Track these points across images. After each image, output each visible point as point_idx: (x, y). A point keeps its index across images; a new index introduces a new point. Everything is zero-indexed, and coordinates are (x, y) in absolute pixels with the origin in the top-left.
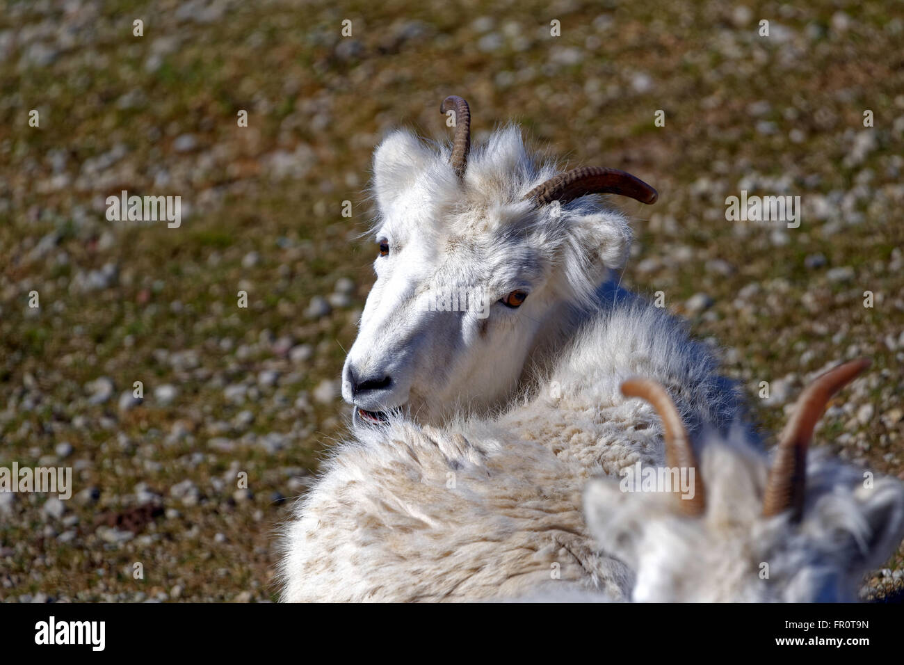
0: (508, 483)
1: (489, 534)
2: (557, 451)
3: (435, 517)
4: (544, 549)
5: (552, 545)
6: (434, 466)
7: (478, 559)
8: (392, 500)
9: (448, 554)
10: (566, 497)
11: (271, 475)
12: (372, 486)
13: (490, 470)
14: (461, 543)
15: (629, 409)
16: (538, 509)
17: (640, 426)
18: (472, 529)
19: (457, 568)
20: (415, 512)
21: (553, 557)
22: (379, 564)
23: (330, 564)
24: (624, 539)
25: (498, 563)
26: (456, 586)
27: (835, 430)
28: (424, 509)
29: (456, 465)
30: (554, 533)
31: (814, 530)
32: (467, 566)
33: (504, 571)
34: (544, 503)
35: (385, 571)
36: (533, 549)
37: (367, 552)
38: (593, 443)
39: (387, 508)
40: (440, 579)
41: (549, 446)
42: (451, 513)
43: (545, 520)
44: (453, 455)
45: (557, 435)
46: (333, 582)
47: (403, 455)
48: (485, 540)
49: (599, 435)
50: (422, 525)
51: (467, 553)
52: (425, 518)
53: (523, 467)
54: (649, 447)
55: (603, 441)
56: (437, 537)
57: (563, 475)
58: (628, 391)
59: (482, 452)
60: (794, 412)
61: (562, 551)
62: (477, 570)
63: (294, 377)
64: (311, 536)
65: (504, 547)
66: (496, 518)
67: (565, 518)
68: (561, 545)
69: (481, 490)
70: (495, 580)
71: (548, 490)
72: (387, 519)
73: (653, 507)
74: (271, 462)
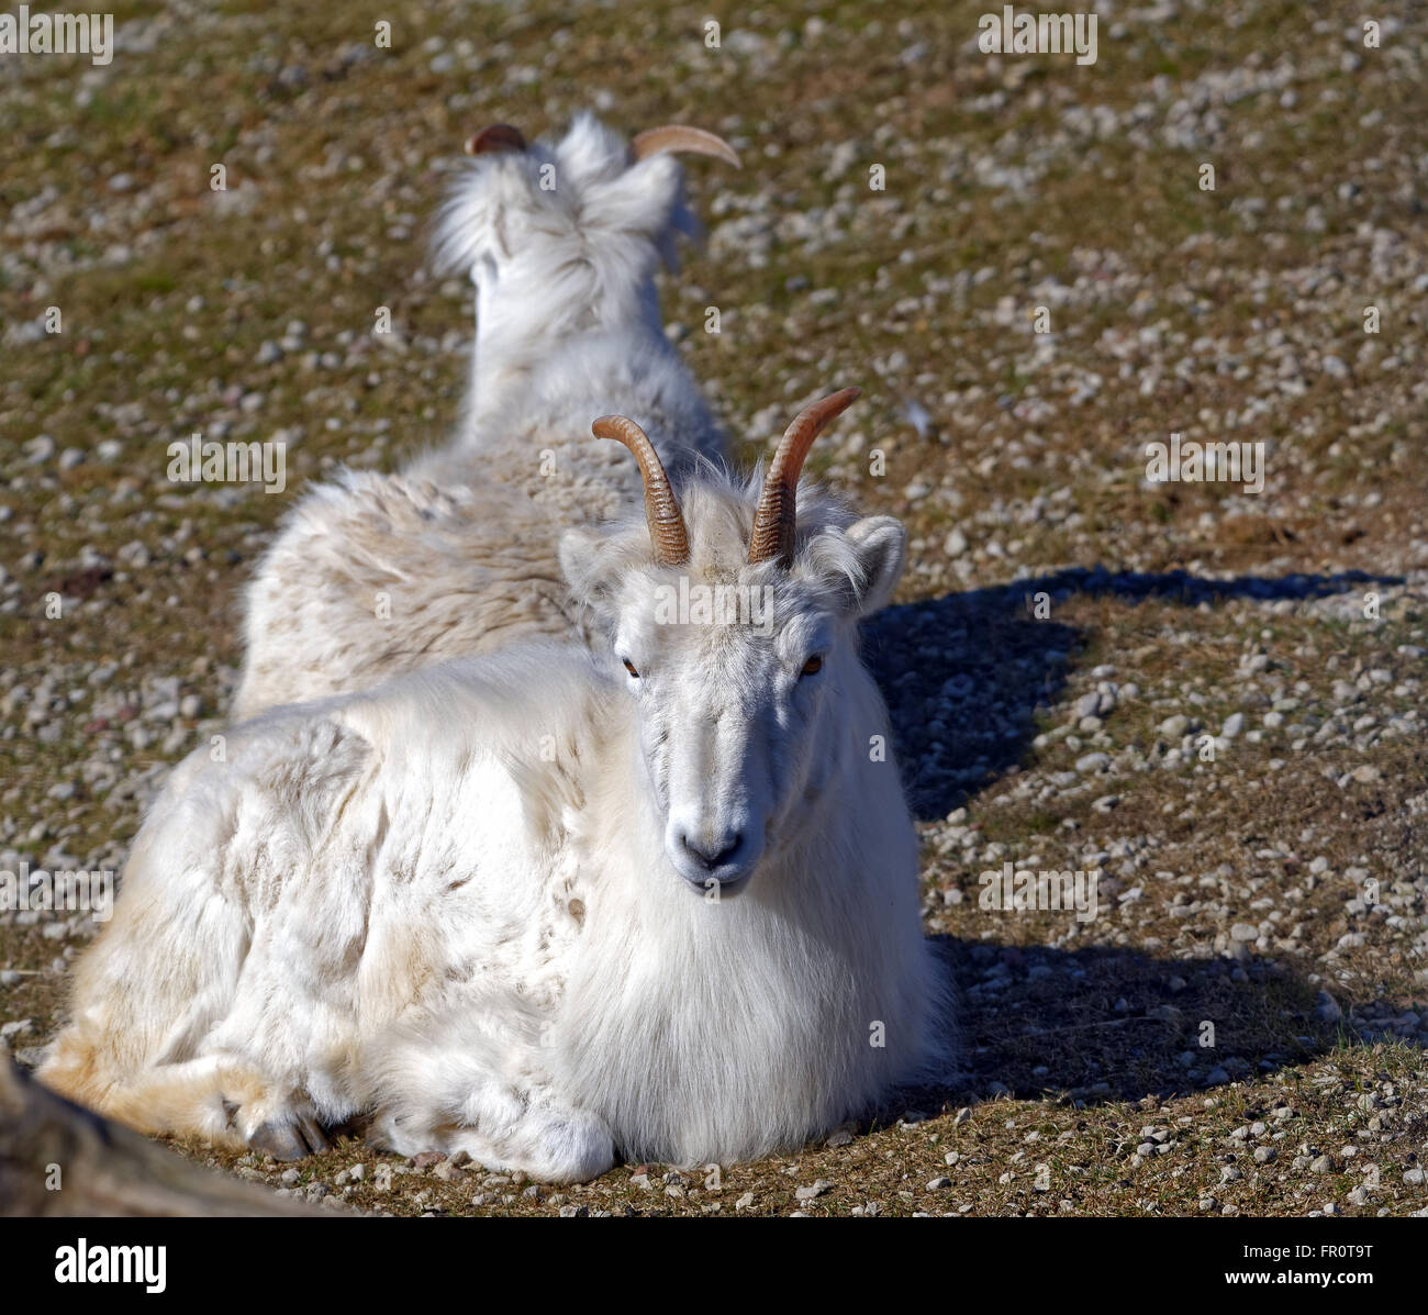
0: (482, 532)
1: (465, 585)
2: (532, 494)
3: (407, 570)
4: (525, 599)
5: (533, 596)
6: (404, 518)
7: (455, 611)
8: (360, 553)
9: (421, 608)
10: (544, 544)
11: (225, 533)
12: (338, 539)
13: (462, 519)
14: (436, 596)
15: (605, 447)
16: (516, 557)
17: (616, 461)
18: (447, 581)
19: (433, 622)
20: (385, 566)
21: (535, 608)
22: (351, 620)
23: (295, 624)
24: (600, 588)
25: (476, 616)
26: (433, 641)
27: (825, 462)
28: (395, 561)
29: (427, 516)
30: (535, 583)
31: (805, 574)
32: (445, 619)
33: (482, 624)
34: (522, 551)
35: (356, 627)
36: (513, 600)
37: (337, 608)
38: (570, 484)
39: (356, 562)
40: (415, 634)
41: (525, 489)
42: (422, 565)
43: (524, 569)
44: (423, 505)
45: (531, 475)
46: (299, 643)
47: (371, 507)
48: (461, 591)
49: (576, 474)
50: (394, 579)
51: (442, 607)
52: (396, 572)
53: (497, 513)
54: (627, 484)
55: (581, 481)
56: (410, 590)
57: (541, 520)
58: (600, 430)
59: (452, 501)
60: (781, 445)
61: (544, 601)
62: (453, 624)
63: (246, 427)
64: (274, 595)
65: (482, 598)
66: (470, 572)
67: (545, 566)
68: (542, 595)
69: (454, 541)
70: (474, 633)
71: (524, 537)
72: (356, 574)
73: (631, 557)
74: (224, 518)
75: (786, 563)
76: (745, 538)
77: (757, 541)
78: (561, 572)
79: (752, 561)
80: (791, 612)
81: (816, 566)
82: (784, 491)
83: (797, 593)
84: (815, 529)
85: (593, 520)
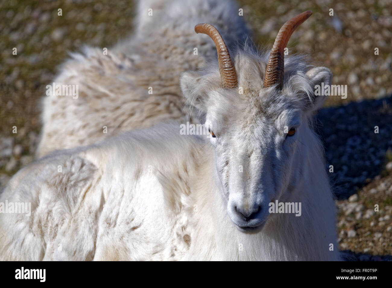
0: (145, 74)
1: (137, 98)
2: (166, 58)
3: (111, 91)
4: (163, 104)
5: (167, 102)
6: (110, 68)
7: (133, 109)
8: (91, 84)
9: (118, 108)
10: (172, 80)
11: (33, 74)
12: (82, 78)
13: (136, 69)
14: (124, 103)
15: (198, 37)
16: (160, 85)
17: (203, 44)
18: (129, 96)
19: (123, 114)
20: (102, 89)
21: (168, 108)
22: (87, 114)
23: (64, 115)
24: (199, 99)
25: (142, 111)
26: (123, 122)
28: (107, 87)
29: (120, 67)
30: (168, 97)
31: (288, 92)
32: (128, 112)
33: (145, 115)
34: (162, 83)
35: (90, 117)
36: (158, 104)
37: (81, 108)
38: (182, 53)
39: (89, 88)
40: (115, 120)
41: (163, 55)
42: (119, 89)
43: (163, 90)
44: (119, 62)
45: (166, 50)
46: (65, 123)
47: (96, 63)
48: (135, 101)
49: (185, 49)
50: (106, 95)
51: (127, 107)
52: (107, 92)
53: (151, 66)
54: (208, 54)
55: (187, 52)
56: (113, 100)
57: (170, 69)
58: (198, 30)
59: (132, 61)
61: (172, 105)
62: (132, 115)
63: (42, 28)
64: (54, 102)
65: (144, 103)
66: (140, 91)
67: (172, 89)
68: (171, 102)
69: (132, 78)
70: (141, 119)
71: (163, 76)
72: (90, 93)
73: (212, 85)
74: (33, 68)
75: (280, 88)
76: (262, 76)
77: (267, 78)
78: (181, 91)
79: (265, 86)
80: (282, 109)
81: (293, 89)
82: (279, 56)
83: (285, 100)
84: (293, 73)
85: (194, 69)
